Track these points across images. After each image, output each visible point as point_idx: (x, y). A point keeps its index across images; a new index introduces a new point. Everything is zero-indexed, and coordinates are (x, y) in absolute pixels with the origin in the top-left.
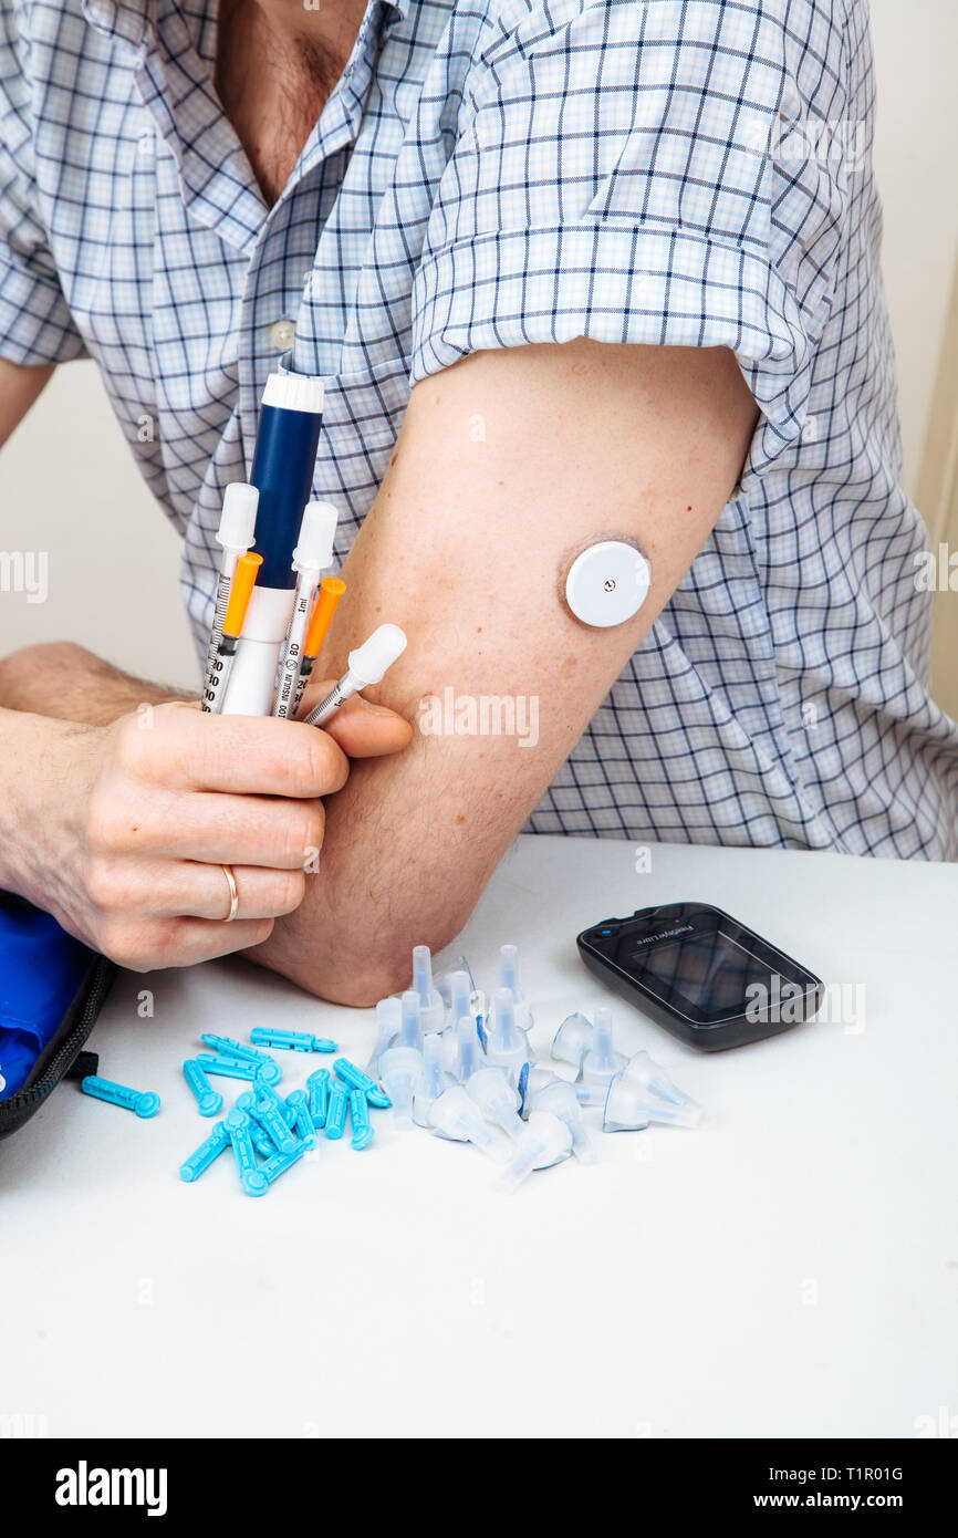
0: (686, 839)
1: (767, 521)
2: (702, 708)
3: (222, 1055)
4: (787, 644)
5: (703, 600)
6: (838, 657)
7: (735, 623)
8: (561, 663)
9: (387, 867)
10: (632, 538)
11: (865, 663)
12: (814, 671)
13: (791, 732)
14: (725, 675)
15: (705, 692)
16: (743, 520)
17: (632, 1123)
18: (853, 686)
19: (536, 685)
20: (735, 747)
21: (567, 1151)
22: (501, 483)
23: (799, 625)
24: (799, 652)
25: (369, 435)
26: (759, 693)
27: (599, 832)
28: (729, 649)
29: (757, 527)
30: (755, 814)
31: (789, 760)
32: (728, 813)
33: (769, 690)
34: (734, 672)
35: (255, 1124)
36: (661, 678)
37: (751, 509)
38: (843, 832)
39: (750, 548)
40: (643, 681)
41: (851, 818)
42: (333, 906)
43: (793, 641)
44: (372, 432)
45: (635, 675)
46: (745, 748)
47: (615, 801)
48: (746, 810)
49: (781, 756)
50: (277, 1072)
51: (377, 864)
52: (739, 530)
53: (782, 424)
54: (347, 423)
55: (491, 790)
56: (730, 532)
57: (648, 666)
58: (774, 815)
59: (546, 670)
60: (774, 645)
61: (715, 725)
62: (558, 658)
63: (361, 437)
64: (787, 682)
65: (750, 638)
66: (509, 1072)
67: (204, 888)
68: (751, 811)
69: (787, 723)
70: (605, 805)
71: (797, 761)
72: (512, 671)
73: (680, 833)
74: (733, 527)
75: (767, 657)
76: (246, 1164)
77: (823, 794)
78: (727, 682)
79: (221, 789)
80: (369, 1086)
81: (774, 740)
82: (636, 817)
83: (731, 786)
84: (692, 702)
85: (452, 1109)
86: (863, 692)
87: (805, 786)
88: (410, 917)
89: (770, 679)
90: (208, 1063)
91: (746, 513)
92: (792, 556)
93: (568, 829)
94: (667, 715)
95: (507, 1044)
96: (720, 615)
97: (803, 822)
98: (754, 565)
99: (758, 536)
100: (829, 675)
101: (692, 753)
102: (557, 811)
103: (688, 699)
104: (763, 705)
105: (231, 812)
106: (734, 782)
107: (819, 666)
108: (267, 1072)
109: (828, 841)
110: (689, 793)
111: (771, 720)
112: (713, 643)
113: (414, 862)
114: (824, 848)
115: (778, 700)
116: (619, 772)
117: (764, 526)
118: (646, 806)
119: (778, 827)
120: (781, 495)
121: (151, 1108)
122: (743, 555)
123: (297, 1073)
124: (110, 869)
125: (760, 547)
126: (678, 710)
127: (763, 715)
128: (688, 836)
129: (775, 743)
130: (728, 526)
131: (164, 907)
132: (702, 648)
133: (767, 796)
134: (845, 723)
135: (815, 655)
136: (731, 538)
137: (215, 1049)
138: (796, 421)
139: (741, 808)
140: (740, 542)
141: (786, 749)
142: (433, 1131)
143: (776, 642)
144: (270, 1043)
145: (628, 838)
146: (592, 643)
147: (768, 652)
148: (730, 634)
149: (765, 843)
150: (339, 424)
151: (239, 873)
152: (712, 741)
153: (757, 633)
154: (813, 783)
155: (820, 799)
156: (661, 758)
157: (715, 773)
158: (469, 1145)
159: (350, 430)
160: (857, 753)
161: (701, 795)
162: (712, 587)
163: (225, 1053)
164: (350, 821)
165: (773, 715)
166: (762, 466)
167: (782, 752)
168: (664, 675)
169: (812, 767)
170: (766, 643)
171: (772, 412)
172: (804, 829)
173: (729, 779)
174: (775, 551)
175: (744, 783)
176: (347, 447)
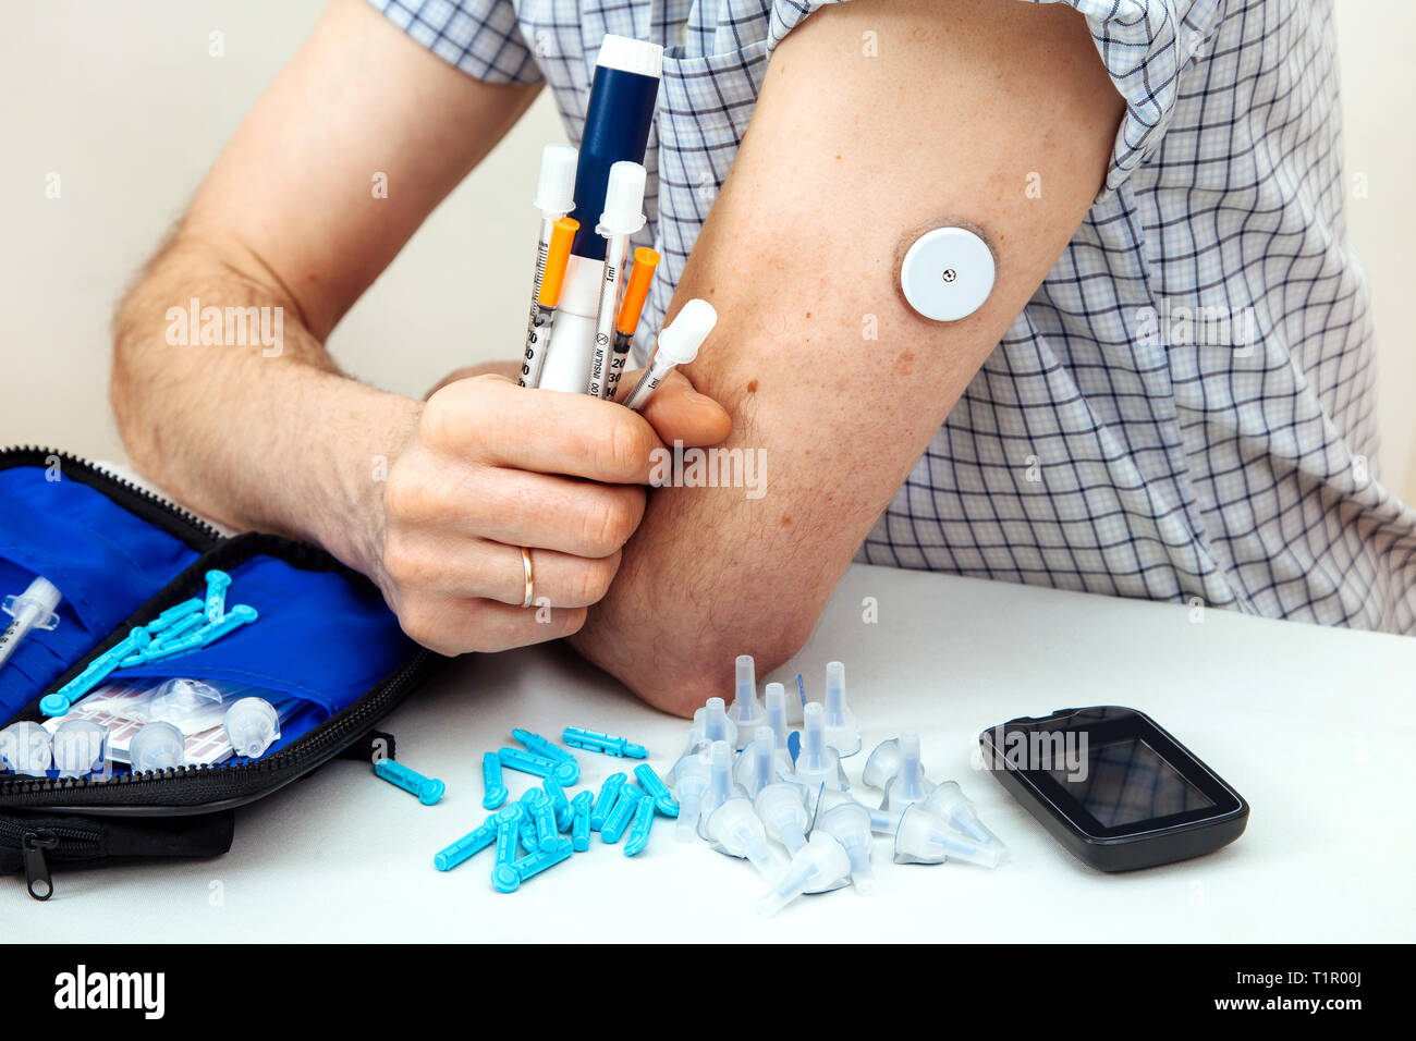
0: (1081, 587)
1: (1162, 243)
2: (1090, 440)
3: (530, 751)
4: (1187, 381)
5: (1094, 326)
6: (1246, 402)
7: (1129, 354)
8: (896, 357)
9: (708, 566)
10: (978, 227)
11: (1277, 413)
12: (1217, 415)
13: (1195, 481)
14: (1123, 412)
15: (1094, 423)
16: (1135, 239)
17: (927, 856)
18: (1262, 435)
19: (868, 379)
20: (1126, 486)
21: (846, 878)
22: (839, 158)
23: (1202, 362)
24: (1200, 392)
25: (740, 123)
26: (1159, 434)
27: (994, 573)
28: (1125, 383)
29: (1151, 248)
30: (1152, 564)
31: (1194, 511)
32: (1122, 559)
33: (1170, 432)
34: (1133, 409)
35: (529, 819)
36: (1046, 405)
37: (1144, 229)
38: (1255, 594)
39: (1143, 271)
40: (1028, 406)
41: (1264, 581)
42: (655, 604)
43: (1194, 379)
44: (743, 120)
45: (1019, 400)
46: (1138, 488)
47: (1006, 539)
48: (1142, 558)
49: (1184, 506)
50: (574, 772)
51: (697, 563)
52: (1130, 249)
53: (1139, 105)
54: (717, 110)
55: (820, 491)
56: (1121, 252)
57: (1032, 390)
58: (1173, 566)
59: (879, 363)
60: (1172, 382)
61: (1105, 461)
62: (893, 352)
63: (732, 126)
64: (1190, 426)
65: (1145, 372)
66: (806, 791)
67: (500, 569)
68: (1147, 560)
69: (1191, 470)
70: (997, 543)
71: (1203, 512)
72: (842, 361)
73: (1074, 579)
74: (1124, 247)
75: (1165, 394)
76: (502, 858)
77: (1232, 552)
78: (1125, 419)
79: (520, 465)
80: (661, 793)
81: (1177, 487)
82: (1028, 558)
83: (1125, 531)
84: (1079, 433)
85: (733, 822)
86: (1273, 443)
87: (1212, 541)
88: (736, 624)
89: (1171, 419)
90: (509, 757)
91: (1138, 232)
92: (1190, 284)
93: (962, 567)
94: (1054, 446)
95: (815, 764)
96: (1112, 344)
97: (1201, 575)
98: (1148, 292)
99: (1152, 258)
100: (1234, 420)
101: (1082, 490)
102: (948, 547)
103: (1075, 430)
104: (1164, 448)
105: (527, 490)
106: (1128, 525)
107: (1222, 410)
108: (565, 771)
109: (1228, 598)
110: (1079, 534)
111: (1174, 464)
112: (1108, 374)
113: (736, 563)
114: (1223, 605)
115: (1180, 444)
116: (1008, 507)
117: (1158, 248)
118: (1038, 547)
119: (1177, 579)
120: (1179, 216)
121: (434, 794)
122: (1136, 279)
123: (597, 774)
124: (403, 541)
125: (1154, 271)
126: (1065, 441)
127: (1164, 459)
128: (1084, 584)
129: (1178, 491)
130: (1118, 245)
131: (457, 586)
132: (1094, 380)
133: (1162, 543)
134: (1259, 477)
135: (1218, 394)
136: (1122, 259)
137: (524, 744)
138: (1156, 104)
139: (1136, 555)
140: (1132, 264)
141: (1191, 498)
142: (714, 845)
143: (1175, 379)
144: (582, 744)
145: (1023, 582)
146: (931, 339)
147: (1165, 389)
148: (1124, 366)
149: (1163, 595)
150: (709, 111)
151: (537, 557)
152: (1102, 479)
153: (1152, 367)
154: (1220, 539)
155: (1229, 556)
156: (1049, 494)
157: (1107, 515)
158: (746, 862)
159: (721, 118)
160: (1272, 511)
161: (1093, 538)
162: (1103, 312)
163: (532, 749)
164: (673, 515)
165: (1176, 460)
166: (1124, 158)
167: (1186, 501)
168: (1049, 401)
169: (1220, 520)
170: (1162, 378)
171: (1127, 91)
172: (1203, 583)
173: (1123, 522)
174: (1171, 277)
175: (1141, 527)
176: (719, 136)
